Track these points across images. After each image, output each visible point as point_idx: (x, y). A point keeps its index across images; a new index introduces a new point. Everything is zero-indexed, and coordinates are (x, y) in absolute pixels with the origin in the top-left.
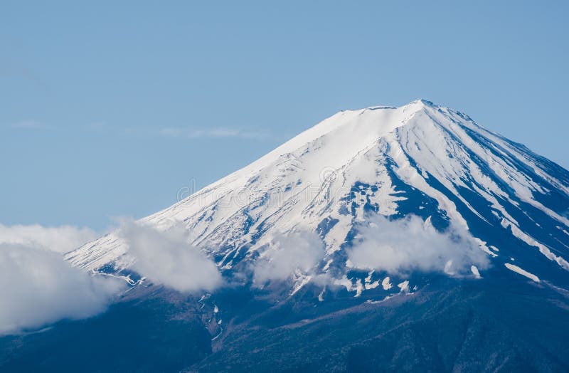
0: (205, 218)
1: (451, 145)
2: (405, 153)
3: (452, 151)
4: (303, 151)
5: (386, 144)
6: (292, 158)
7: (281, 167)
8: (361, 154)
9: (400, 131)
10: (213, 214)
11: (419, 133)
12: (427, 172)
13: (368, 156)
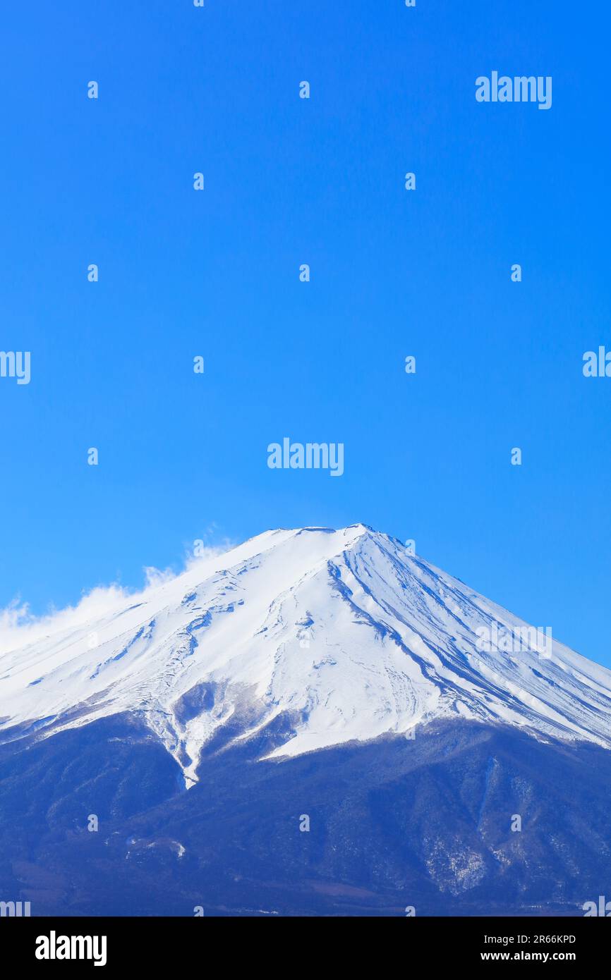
0: (143, 635)
1: (401, 573)
2: (357, 578)
3: (403, 579)
4: (240, 568)
5: (335, 567)
6: (229, 575)
7: (220, 584)
8: (310, 576)
9: (347, 555)
10: (151, 631)
11: (366, 558)
12: (382, 600)
13: (318, 579)
